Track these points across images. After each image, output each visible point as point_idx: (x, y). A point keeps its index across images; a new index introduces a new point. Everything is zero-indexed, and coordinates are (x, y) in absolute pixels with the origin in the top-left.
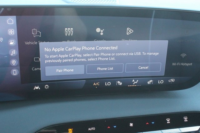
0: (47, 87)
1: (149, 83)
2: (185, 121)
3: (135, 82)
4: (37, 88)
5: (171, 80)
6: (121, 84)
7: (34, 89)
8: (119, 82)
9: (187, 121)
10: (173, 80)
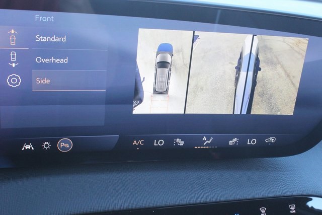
0: (47, 146)
1: (231, 143)
2: (291, 212)
3: (207, 142)
4: (28, 147)
5: (269, 140)
6: (182, 143)
7: (23, 149)
8: (178, 140)
9: (294, 212)
10: (272, 140)
